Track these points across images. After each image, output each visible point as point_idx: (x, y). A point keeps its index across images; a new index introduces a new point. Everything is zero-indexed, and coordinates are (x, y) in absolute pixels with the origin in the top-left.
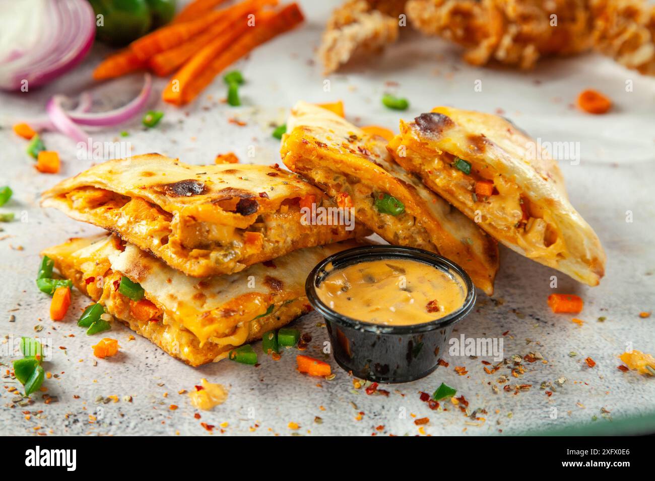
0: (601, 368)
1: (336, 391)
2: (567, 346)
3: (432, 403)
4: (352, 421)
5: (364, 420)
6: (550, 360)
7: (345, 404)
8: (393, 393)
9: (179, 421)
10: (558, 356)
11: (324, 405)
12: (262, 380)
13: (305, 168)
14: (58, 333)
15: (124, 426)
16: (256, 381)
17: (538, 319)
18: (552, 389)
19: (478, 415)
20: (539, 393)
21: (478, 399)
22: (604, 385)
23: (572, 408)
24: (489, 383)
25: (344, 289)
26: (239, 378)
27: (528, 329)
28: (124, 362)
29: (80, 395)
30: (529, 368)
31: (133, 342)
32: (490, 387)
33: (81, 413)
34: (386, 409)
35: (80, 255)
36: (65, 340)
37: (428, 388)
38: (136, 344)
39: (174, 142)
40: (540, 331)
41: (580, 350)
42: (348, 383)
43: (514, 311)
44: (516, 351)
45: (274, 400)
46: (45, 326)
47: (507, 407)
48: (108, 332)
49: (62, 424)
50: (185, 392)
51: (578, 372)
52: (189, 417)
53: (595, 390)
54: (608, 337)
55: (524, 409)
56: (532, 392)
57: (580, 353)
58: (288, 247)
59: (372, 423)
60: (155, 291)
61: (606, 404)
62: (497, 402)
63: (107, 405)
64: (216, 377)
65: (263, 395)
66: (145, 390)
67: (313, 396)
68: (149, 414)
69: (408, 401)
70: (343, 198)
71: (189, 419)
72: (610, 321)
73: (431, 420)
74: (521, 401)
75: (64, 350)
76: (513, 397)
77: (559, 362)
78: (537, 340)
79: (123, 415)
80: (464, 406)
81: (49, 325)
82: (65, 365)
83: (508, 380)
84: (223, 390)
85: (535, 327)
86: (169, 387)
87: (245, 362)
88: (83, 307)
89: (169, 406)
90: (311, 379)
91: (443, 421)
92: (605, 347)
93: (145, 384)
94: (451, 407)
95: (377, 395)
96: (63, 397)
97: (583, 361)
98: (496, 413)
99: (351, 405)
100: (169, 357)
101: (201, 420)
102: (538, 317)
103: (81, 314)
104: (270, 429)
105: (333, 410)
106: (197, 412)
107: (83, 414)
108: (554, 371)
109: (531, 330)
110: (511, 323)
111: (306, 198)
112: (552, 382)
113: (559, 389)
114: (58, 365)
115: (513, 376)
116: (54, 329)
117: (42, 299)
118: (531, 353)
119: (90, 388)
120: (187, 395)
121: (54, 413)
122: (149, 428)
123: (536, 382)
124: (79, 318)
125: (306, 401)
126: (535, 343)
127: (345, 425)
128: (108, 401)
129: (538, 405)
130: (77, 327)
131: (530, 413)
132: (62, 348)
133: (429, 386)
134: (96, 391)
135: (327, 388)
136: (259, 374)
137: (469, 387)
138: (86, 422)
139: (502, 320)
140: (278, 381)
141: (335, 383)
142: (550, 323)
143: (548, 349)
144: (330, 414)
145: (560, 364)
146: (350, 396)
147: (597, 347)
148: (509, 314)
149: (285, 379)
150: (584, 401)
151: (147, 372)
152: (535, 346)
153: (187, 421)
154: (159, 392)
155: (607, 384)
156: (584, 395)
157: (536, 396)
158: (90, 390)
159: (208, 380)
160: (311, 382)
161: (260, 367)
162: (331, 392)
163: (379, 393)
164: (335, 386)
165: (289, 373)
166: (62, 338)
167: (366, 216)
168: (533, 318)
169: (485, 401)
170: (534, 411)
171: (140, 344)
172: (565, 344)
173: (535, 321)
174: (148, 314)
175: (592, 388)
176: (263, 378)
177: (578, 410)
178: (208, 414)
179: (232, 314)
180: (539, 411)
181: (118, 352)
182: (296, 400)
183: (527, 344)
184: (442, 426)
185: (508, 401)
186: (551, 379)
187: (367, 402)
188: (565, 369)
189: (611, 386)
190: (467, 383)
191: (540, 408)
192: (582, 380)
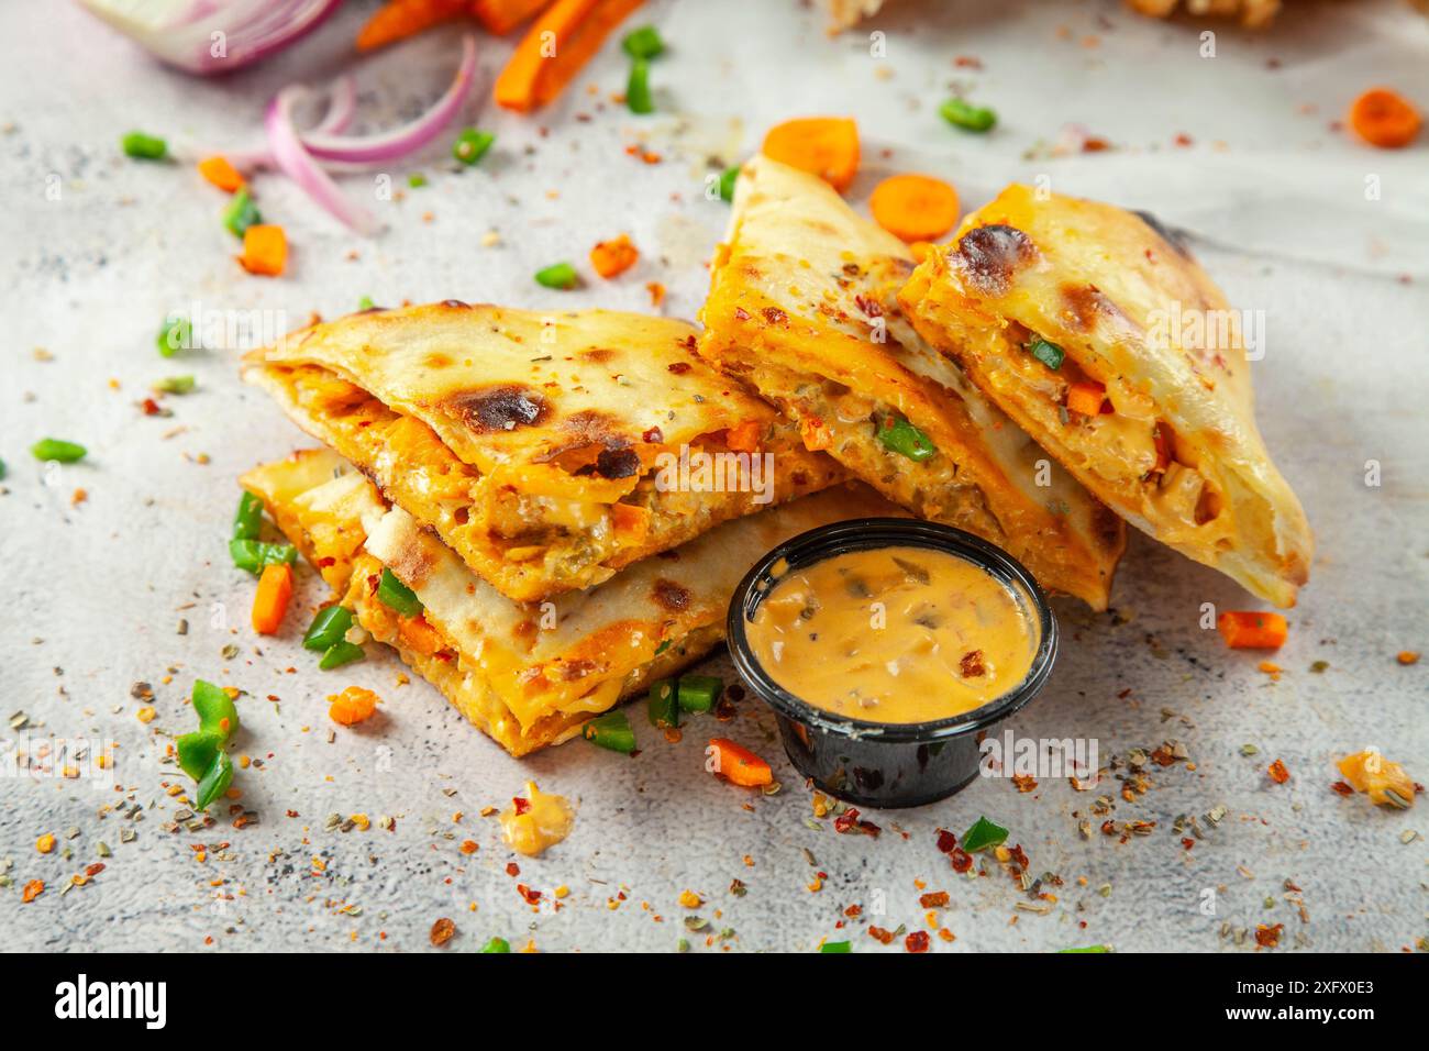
0: (1299, 785)
1: (778, 822)
2: (1240, 730)
3: (959, 856)
4: (802, 893)
5: (825, 891)
6: (1202, 763)
7: (793, 851)
8: (887, 831)
9: (477, 878)
10: (1219, 752)
11: (753, 853)
12: (641, 790)
13: (740, 366)
14: (266, 663)
15: (375, 885)
16: (629, 790)
17: (1193, 661)
18: (1196, 833)
19: (1044, 889)
20: (1169, 841)
21: (1049, 851)
22: (1298, 826)
23: (1229, 877)
24: (1075, 815)
25: (807, 613)
26: (598, 783)
27: (1170, 686)
28: (386, 737)
29: (298, 810)
30: (1157, 781)
31: (405, 688)
32: (1074, 823)
33: (299, 851)
34: (869, 867)
35: (310, 503)
36: (278, 680)
37: (956, 820)
38: (409, 694)
39: (514, 202)
40: (1192, 691)
41: (1265, 741)
42: (804, 803)
43: (1148, 638)
44: (1138, 739)
45: (658, 837)
46: (243, 645)
47: (1103, 872)
48: (360, 663)
49: (263, 874)
50: (494, 812)
51: (1253, 792)
52: (496, 872)
53: (1281, 837)
54: (1325, 710)
55: (1134, 878)
56: (1155, 839)
57: (1264, 748)
58: (702, 522)
59: (839, 897)
60: (444, 609)
61: (1297, 870)
62: (1083, 860)
63: (347, 835)
64: (554, 777)
65: (639, 824)
66: (420, 802)
67: (734, 831)
68: (424, 861)
69: (914, 851)
70: (813, 428)
71: (497, 876)
72: (1337, 670)
73: (952, 896)
74: (1131, 858)
75: (273, 704)
76: (1116, 849)
77: (1219, 767)
78: (1184, 713)
79: (375, 861)
80: (1019, 865)
81: (251, 643)
82: (275, 739)
83: (1113, 807)
84: (565, 810)
85: (1185, 680)
86: (465, 800)
87: (612, 747)
88: (316, 604)
89: (462, 844)
90: (735, 791)
91: (975, 898)
92: (1315, 734)
93: (420, 789)
94: (993, 868)
95: (856, 833)
96: (267, 813)
97: (1267, 767)
98: (1079, 884)
99: (803, 855)
100: (470, 727)
101: (519, 879)
102: (1193, 655)
103: (311, 619)
104: (646, 906)
105: (768, 866)
106: (511, 860)
107: (302, 853)
108: (1206, 790)
109: (1175, 687)
110: (1138, 668)
111: (740, 430)
112: (1198, 815)
113: (1210, 833)
114: (264, 736)
115: (1124, 797)
116: (260, 653)
117: (238, 582)
118: (1166, 744)
119: (317, 793)
120: (498, 819)
121: (249, 849)
122: (421, 893)
123: (1166, 815)
124: (307, 629)
125: (720, 841)
126: (1178, 719)
127: (787, 902)
128: (351, 825)
129: (1163, 869)
130: (302, 650)
131: (1146, 887)
132: (272, 698)
133: (959, 816)
134: (329, 801)
135: (762, 814)
136: (637, 776)
137: (1034, 822)
138: (307, 873)
139: (1122, 660)
140: (671, 793)
141: (778, 801)
142: (1216, 671)
143: (1202, 736)
144: (761, 874)
145: (1221, 773)
146: (804, 833)
147: (1300, 734)
148: (1139, 645)
149: (685, 789)
150: (1254, 862)
151: (427, 762)
152: (1178, 727)
153: (493, 879)
154: (446, 810)
155: (1304, 824)
156: (1255, 848)
157: (1163, 848)
158: (318, 799)
159: (539, 784)
160: (733, 797)
161: (640, 758)
162: (769, 824)
163: (860, 829)
164: (778, 808)
165: (693, 775)
166: (274, 674)
167: (860, 458)
168: (1184, 658)
169: (1062, 856)
170: (1153, 882)
171: (418, 695)
172: (1238, 725)
173: (1186, 665)
174: (432, 645)
175: (1274, 833)
176: (643, 783)
177: (1239, 883)
178: (533, 863)
179: (584, 672)
180: (1163, 883)
181: (376, 712)
182: (701, 839)
183: (1163, 721)
184: (971, 910)
185: (1105, 857)
186: (1194, 809)
187: (835, 850)
188: (1229, 786)
189: (1313, 829)
190: (1033, 812)
191: (1165, 876)
192: (1257, 813)
